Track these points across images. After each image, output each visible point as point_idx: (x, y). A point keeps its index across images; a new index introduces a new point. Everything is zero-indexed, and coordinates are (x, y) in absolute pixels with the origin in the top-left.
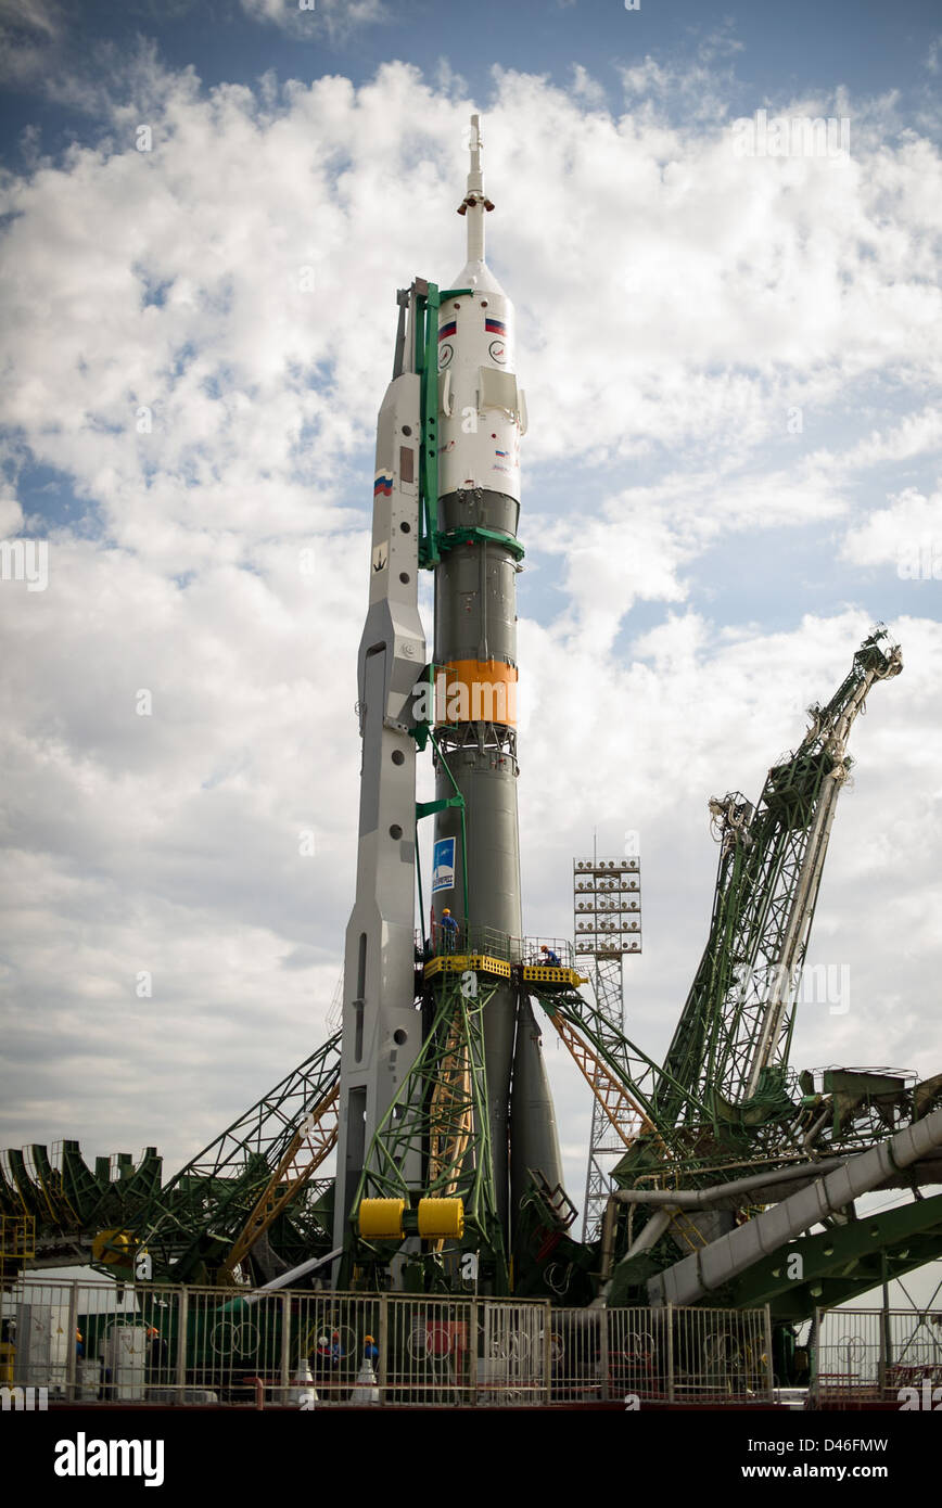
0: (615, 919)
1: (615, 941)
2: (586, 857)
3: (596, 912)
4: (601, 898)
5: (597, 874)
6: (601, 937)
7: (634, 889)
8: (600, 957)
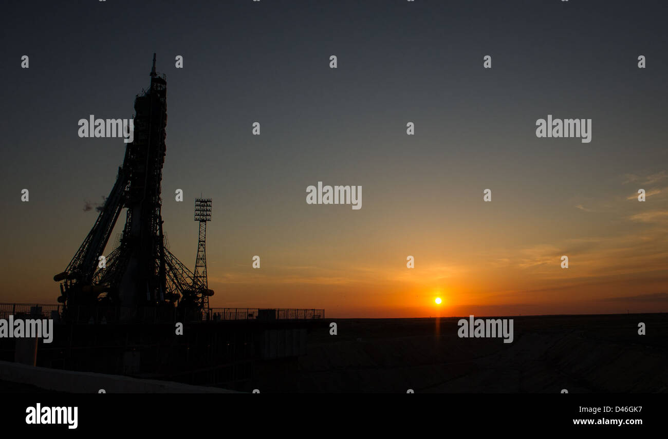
0: (205, 213)
1: (205, 218)
2: (199, 197)
3: (200, 211)
4: (202, 208)
5: (201, 202)
6: (201, 217)
7: (210, 206)
8: (201, 221)
